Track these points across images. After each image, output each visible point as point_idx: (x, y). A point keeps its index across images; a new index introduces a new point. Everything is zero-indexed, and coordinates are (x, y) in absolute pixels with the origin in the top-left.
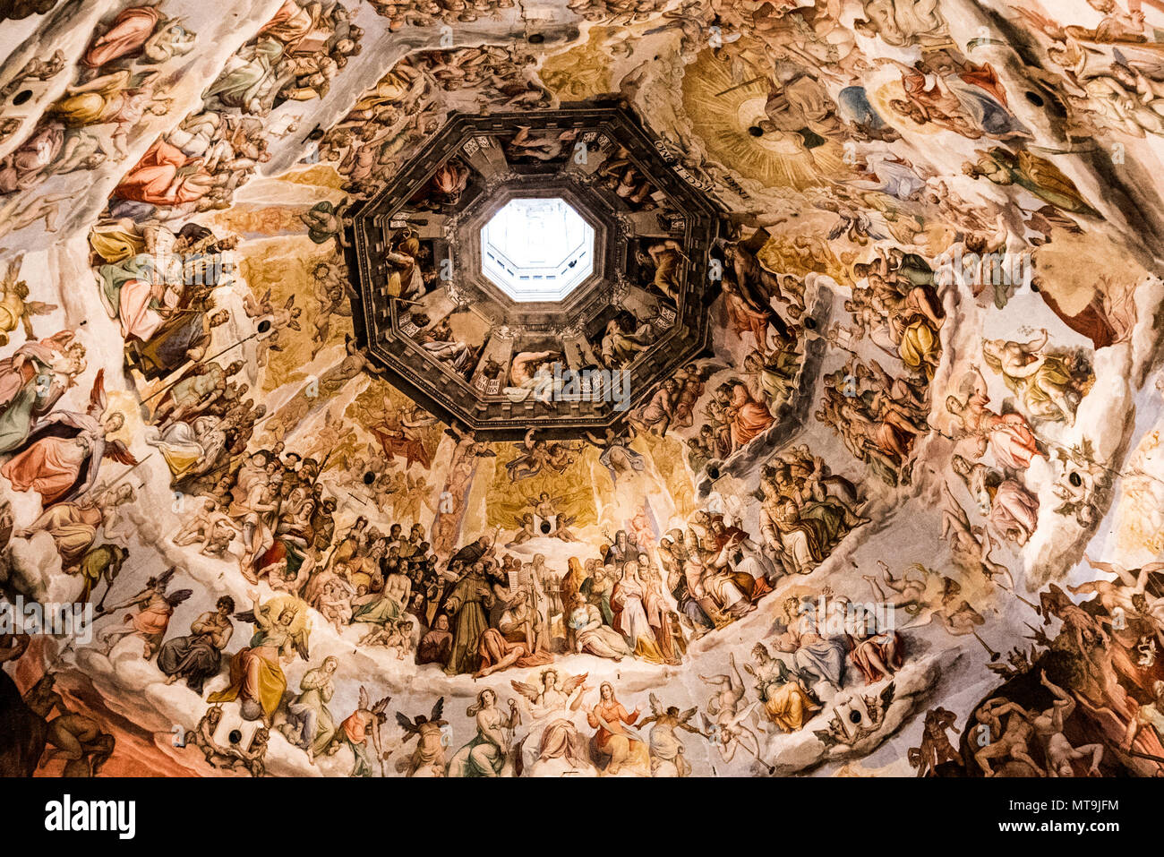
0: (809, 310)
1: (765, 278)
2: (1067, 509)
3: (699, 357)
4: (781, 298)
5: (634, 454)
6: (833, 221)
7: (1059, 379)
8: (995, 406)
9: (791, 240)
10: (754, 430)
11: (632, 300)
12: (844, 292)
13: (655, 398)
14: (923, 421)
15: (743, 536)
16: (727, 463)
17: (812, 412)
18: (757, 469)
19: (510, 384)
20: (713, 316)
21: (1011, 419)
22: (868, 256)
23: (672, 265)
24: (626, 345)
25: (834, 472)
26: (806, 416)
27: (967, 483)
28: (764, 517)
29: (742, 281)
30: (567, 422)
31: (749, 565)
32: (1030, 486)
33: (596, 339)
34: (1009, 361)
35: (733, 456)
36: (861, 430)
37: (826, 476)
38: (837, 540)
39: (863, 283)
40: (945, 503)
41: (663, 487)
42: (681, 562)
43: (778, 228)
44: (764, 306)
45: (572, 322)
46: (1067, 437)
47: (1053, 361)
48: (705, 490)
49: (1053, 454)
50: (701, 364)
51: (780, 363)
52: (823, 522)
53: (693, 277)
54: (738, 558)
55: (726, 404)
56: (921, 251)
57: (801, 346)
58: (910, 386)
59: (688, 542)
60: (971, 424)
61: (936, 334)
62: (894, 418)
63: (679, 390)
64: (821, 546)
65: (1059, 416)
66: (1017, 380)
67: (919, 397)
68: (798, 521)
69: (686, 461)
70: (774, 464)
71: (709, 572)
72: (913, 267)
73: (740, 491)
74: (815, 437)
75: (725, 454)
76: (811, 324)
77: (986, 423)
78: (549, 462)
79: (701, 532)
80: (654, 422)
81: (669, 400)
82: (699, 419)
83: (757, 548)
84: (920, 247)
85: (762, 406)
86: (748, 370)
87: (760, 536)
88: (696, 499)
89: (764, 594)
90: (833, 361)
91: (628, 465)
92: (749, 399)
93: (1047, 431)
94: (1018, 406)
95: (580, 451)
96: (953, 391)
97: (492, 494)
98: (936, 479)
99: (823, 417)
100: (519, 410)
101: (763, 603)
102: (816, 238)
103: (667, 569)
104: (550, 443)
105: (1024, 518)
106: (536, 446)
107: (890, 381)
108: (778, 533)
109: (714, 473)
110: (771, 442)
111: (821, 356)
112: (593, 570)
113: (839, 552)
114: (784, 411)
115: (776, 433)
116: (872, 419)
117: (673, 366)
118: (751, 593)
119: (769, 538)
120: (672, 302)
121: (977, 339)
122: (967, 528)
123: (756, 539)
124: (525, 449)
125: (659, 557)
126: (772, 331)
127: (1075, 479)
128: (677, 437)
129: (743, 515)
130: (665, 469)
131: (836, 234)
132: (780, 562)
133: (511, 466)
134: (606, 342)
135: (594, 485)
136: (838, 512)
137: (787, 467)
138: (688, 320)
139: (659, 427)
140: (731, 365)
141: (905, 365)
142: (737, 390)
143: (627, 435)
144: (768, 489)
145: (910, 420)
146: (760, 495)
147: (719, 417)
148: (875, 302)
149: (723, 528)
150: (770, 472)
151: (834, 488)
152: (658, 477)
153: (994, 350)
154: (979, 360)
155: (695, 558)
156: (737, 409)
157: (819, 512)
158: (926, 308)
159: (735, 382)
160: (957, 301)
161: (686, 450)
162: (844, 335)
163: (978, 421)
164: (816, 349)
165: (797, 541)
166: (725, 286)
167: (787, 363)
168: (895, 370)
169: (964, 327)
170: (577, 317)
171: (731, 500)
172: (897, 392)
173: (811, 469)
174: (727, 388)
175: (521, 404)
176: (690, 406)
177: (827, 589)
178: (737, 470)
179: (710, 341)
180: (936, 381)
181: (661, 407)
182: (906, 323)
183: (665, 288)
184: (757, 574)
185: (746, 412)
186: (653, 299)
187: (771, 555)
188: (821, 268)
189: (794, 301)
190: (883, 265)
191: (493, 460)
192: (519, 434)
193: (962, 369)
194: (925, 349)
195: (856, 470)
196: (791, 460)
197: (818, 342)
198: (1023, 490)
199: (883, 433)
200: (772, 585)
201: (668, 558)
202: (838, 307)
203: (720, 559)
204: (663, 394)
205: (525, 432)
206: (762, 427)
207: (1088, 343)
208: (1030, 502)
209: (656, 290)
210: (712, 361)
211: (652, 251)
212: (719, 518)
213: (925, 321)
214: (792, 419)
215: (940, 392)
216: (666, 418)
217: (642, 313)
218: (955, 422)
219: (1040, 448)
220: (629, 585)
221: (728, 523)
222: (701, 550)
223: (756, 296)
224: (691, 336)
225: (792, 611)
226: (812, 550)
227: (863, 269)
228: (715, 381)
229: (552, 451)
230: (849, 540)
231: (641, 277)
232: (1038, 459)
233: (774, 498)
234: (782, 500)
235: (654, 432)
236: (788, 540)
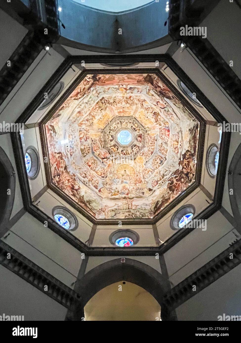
6: (112, 171)
7: (95, 186)
12: (105, 168)
13: (103, 138)
20: (107, 151)
21: (92, 179)
23: (114, 150)
26: (93, 155)
27: (85, 171)
35: (93, 144)
37: (87, 154)
39: (106, 171)
41: (94, 134)
42: (86, 131)
44: (106, 158)
47: (97, 186)
48: (91, 139)
51: (100, 156)
54: (84, 139)
59: (88, 133)
61: (100, 176)
62: (92, 166)
65: (92, 184)
66: (95, 182)
68: (84, 148)
69: (95, 138)
71: (84, 134)
81: (101, 140)
85: (96, 150)
86: (100, 151)
88: (91, 137)
99: (92, 157)
103: (86, 129)
105: (82, 176)
107: (96, 168)
108: (84, 145)
109: (92, 141)
111: (99, 161)
113: (80, 152)
114: (94, 153)
118: (81, 139)
120: (110, 147)
123: (85, 142)
126: (103, 157)
128: (98, 138)
129: (87, 142)
130: (96, 135)
134: (111, 137)
141: (97, 171)
143: (101, 133)
144: (88, 146)
145: (91, 168)
147: (97, 145)
148: (104, 171)
149: (87, 139)
153: (98, 181)
157: (84, 151)
158: (102, 176)
159: (99, 149)
161: (96, 139)
171: (89, 142)
172: (94, 168)
177: (78, 149)
182: (101, 173)
183: (112, 147)
187: (83, 143)
190: (107, 174)
194: (99, 174)
197: (101, 162)
199: (90, 164)
202: (104, 166)
203: (85, 136)
204: (103, 140)
207: (99, 190)
208: (84, 177)
211: (116, 149)
215: (94, 173)
216: (100, 138)
218: (91, 173)
219: (89, 181)
222: (86, 134)
225: (77, 143)
226: (81, 149)
227: (107, 171)
228: (100, 147)
230: (81, 154)
234: (87, 148)
235: (100, 136)
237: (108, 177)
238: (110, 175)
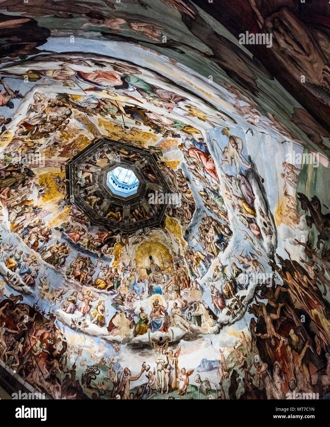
0: (105, 255)
1: (112, 244)
2: (73, 322)
3: (91, 222)
4: (108, 247)
5: (63, 207)
6: (127, 264)
7: (99, 319)
8: (91, 303)
9: (122, 252)
10: (73, 238)
11: (105, 204)
12: (111, 266)
13: (79, 212)
14: (83, 284)
15: (47, 241)
16: (65, 233)
17: (80, 252)
18: (64, 241)
19: (83, 173)
20: (102, 227)
21: (89, 307)
22: (119, 272)
23: (115, 218)
24: (93, 203)
25: (66, 259)
26: (78, 250)
27: (72, 295)
28: (53, 245)
29: (111, 237)
30: (71, 189)
31: (41, 244)
32: (75, 312)
33: (95, 194)
34: (100, 307)
35: (66, 234)
36: (78, 266)
37: (65, 257)
38: (51, 264)
39: (113, 270)
40: (66, 289)
41: (56, 217)
42: (37, 226)
43: (125, 249)
44: (106, 242)
45: (100, 187)
46: (88, 322)
47: (103, 318)
48: (57, 229)
49: (84, 318)
50: (89, 223)
51: (91, 245)
52: (54, 259)
53: (112, 223)
54: (42, 241)
55: (79, 230)
56: (121, 285)
57: (96, 252)
58: (91, 282)
59: (42, 227)
60: (85, 297)
61: (104, 289)
62: (82, 276)
63: (82, 218)
64: (49, 260)
65: (92, 320)
66: (97, 309)
67: (89, 283)
68: (53, 253)
69: (63, 222)
70: (66, 245)
71: (36, 234)
72: (118, 283)
73: (58, 237)
74: (74, 253)
75: (67, 232)
76: (102, 255)
77: (86, 301)
78: (60, 187)
79: (46, 230)
80: (73, 212)
81: (79, 216)
82: (75, 224)
83: (45, 245)
84: (122, 285)
85: (80, 239)
86: (88, 235)
87: (48, 245)
88: (54, 227)
89: (35, 250)
90: (94, 260)
91: (60, 206)
92: (81, 236)
93: (88, 316)
94: (92, 309)
95: (63, 194)
96: (92, 293)
97: (49, 174)
98: (70, 287)
99: (79, 256)
100: (75, 176)
101: (32, 250)
102: (123, 259)
103: (34, 222)
104: (65, 186)
105: (68, 310)
106: (65, 182)
107: (91, 276)
108: (50, 249)
109: (61, 230)
110: (71, 243)
111: (94, 257)
112: (31, 206)
113: (49, 265)
114: (79, 245)
115: (73, 243)
116: (81, 269)
117: (88, 216)
118: (34, 246)
119: (48, 248)
120: (105, 216)
121: (104, 299)
122: (61, 294)
123: (47, 244)
124: (63, 180)
125: (37, 219)
126: (99, 244)
127: (80, 323)
128: (69, 219)
129: (52, 240)
130: (60, 217)
131: (124, 264)
132: (43, 252)
133: (58, 177)
134: (94, 197)
135: (54, 199)
136: (58, 262)
137: (65, 248)
138: (100, 220)
139: (71, 214)
140: (89, 231)
141: (96, 280)
142: (83, 233)
143: (68, 205)
144: (60, 245)
145: (83, 280)
146: (58, 243)
147: (76, 229)
148: (109, 273)
149: (48, 235)
150: (64, 244)
151: (63, 260)
152: (58, 215)
153: (102, 303)
154: (100, 299)
155: (39, 230)
156: (78, 233)
157: (56, 258)
158: (109, 286)
159: (85, 232)
160: (112, 294)
161: (66, 222)
162: (100, 264)
163: (86, 299)
164: (96, 256)
165: (49, 254)
166: (110, 232)
167: (91, 247)
168: (94, 277)
169: (106, 296)
170: (101, 189)
171: (56, 236)
172: (89, 277)
173: (66, 254)
174: (83, 230)
175: (77, 176)
176: (78, 221)
177: (40, 265)
178: (63, 236)
179: (95, 225)
180: (93, 288)
181: (77, 213)
182: (105, 281)
183: (109, 214)
184: (39, 247)
185: (78, 236)
186: (106, 210)
187: (44, 249)
188: (116, 260)
189: (107, 251)
190: (117, 276)
191: (60, 171)
192: (68, 177)
193: (97, 295)
194: (100, 286)
195: (68, 264)
196: (67, 248)
197: (98, 257)
198: (74, 310)
199: (78, 273)
200: (37, 251)
201: (37, 222)
202: (107, 263)
203: (40, 236)
204: (80, 214)
205: (68, 179)
206: (74, 240)
207: (107, 326)
208: (72, 312)
209: (108, 212)
210: (90, 226)
211: (119, 212)
212: (50, 234)
213: (106, 286)
214: (77, 247)
215: (90, 288)
216: (74, 215)
217: (102, 207)
218: (85, 293)
219: (84, 314)
220: (28, 215)
221: (50, 236)
222: (41, 230)
223: (108, 240)
224: (96, 220)
225: (33, 258)
226: (47, 259)
227: (116, 271)
228: (85, 227)
229: (63, 187)
230: (52, 266)
231: (112, 208)
232: (82, 314)
233: (58, 247)
234: (58, 249)
235: (70, 212)
236: (49, 252)
237: (121, 282)
238: (126, 275)
